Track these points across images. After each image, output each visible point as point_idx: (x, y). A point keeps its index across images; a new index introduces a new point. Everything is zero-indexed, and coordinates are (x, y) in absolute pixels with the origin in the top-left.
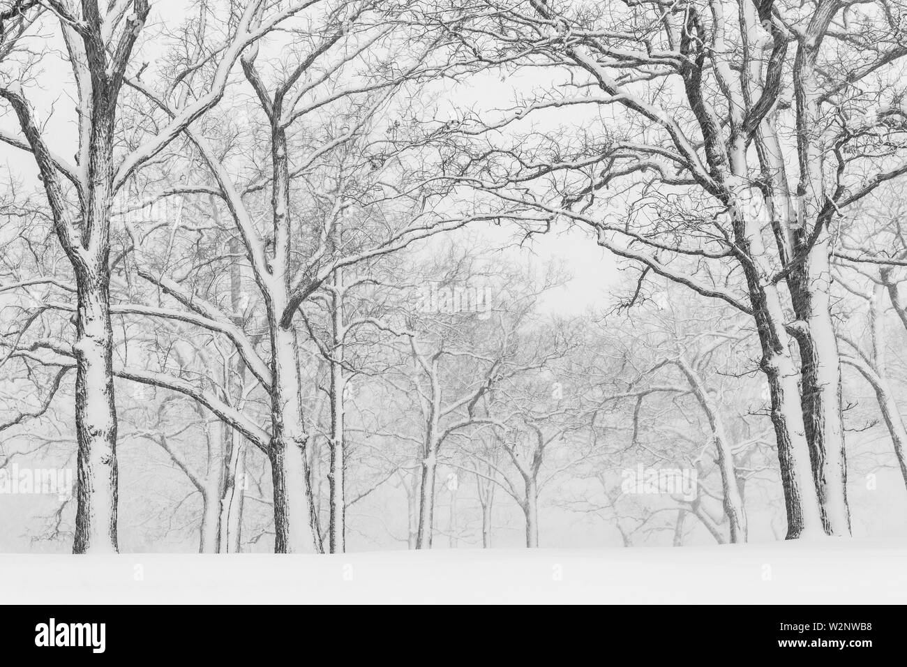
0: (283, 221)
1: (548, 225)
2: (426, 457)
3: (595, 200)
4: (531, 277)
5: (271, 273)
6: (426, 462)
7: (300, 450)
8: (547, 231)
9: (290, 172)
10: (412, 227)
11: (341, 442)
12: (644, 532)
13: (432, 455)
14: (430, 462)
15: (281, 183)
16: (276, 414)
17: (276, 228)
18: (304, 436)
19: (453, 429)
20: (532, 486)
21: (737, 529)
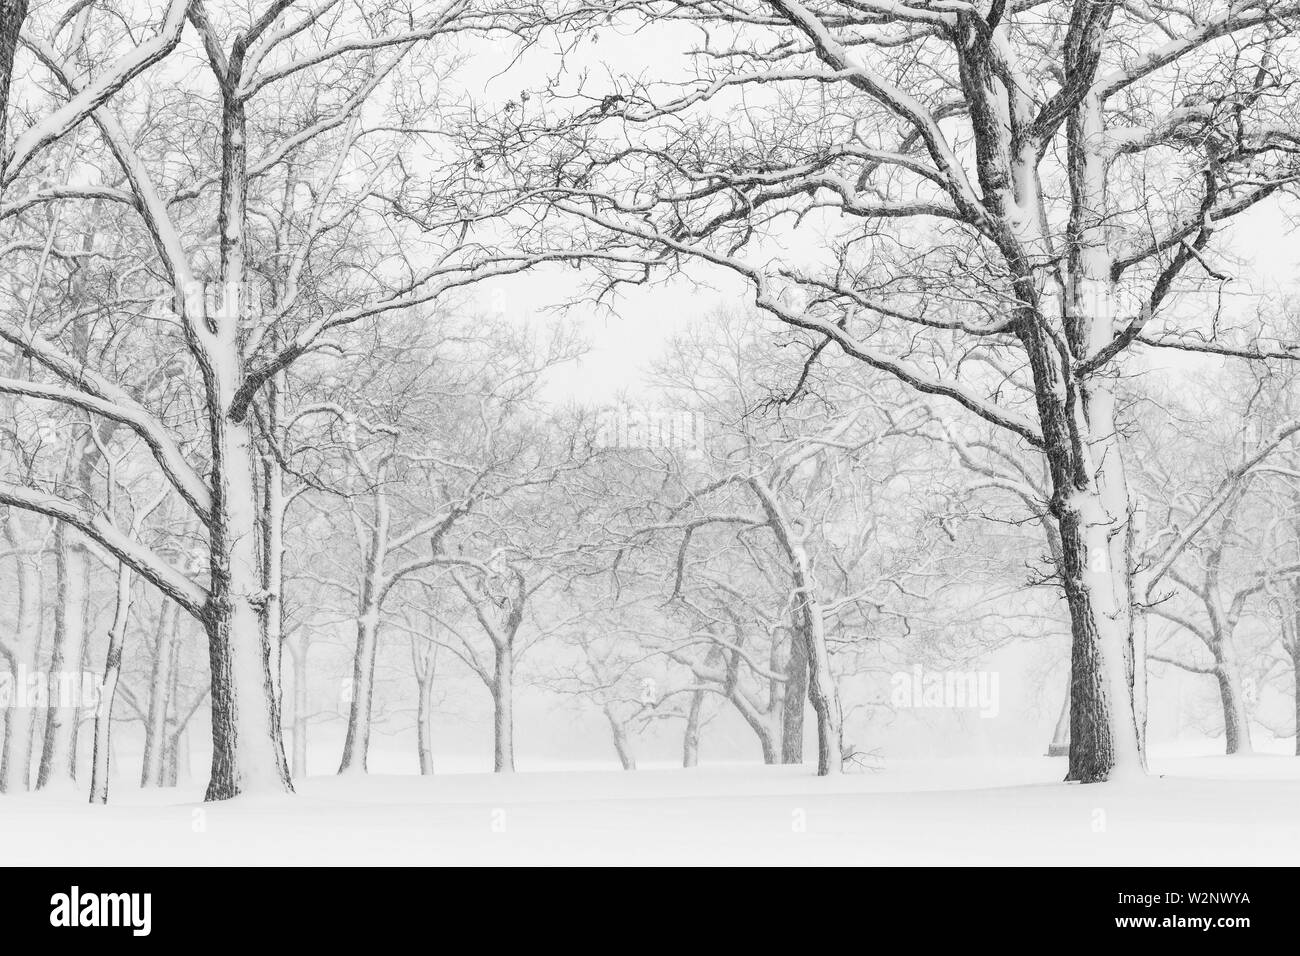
0: (235, 249)
1: (647, 271)
2: (364, 611)
3: (753, 235)
4: (528, 345)
5: (215, 331)
6: (364, 619)
7: (256, 616)
8: (645, 279)
9: (249, 171)
10: (443, 266)
11: (278, 595)
12: (641, 720)
13: (373, 610)
14: (371, 619)
15: (235, 189)
16: (217, 558)
17: (224, 261)
18: (264, 594)
19: (405, 572)
20: (506, 657)
21: (828, 728)
